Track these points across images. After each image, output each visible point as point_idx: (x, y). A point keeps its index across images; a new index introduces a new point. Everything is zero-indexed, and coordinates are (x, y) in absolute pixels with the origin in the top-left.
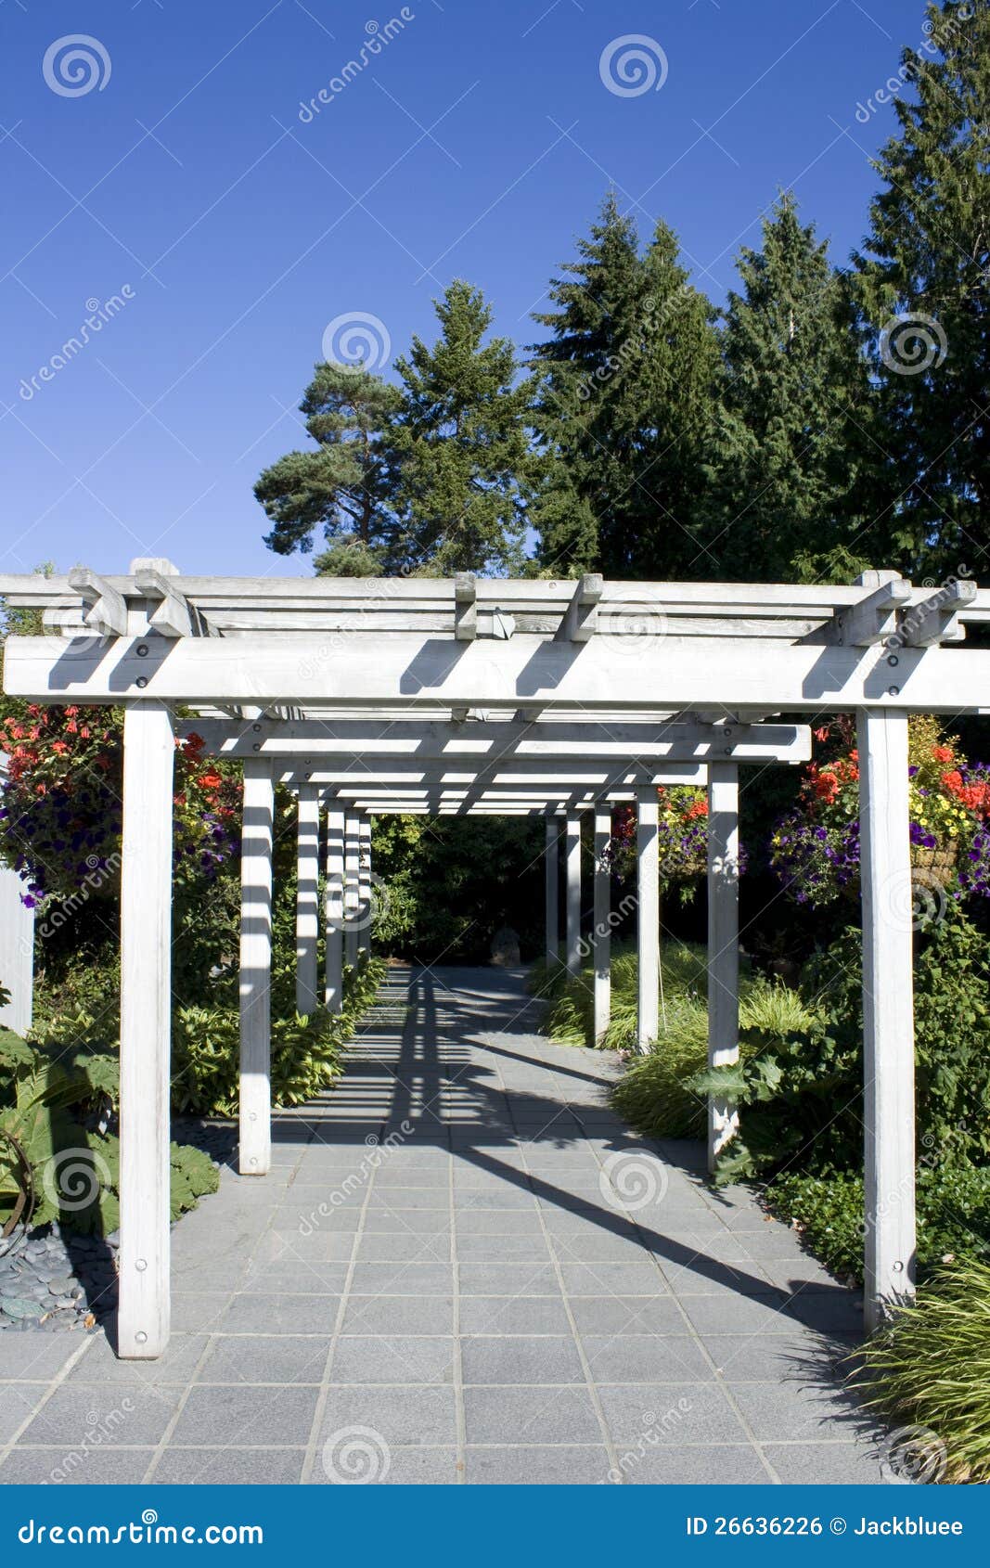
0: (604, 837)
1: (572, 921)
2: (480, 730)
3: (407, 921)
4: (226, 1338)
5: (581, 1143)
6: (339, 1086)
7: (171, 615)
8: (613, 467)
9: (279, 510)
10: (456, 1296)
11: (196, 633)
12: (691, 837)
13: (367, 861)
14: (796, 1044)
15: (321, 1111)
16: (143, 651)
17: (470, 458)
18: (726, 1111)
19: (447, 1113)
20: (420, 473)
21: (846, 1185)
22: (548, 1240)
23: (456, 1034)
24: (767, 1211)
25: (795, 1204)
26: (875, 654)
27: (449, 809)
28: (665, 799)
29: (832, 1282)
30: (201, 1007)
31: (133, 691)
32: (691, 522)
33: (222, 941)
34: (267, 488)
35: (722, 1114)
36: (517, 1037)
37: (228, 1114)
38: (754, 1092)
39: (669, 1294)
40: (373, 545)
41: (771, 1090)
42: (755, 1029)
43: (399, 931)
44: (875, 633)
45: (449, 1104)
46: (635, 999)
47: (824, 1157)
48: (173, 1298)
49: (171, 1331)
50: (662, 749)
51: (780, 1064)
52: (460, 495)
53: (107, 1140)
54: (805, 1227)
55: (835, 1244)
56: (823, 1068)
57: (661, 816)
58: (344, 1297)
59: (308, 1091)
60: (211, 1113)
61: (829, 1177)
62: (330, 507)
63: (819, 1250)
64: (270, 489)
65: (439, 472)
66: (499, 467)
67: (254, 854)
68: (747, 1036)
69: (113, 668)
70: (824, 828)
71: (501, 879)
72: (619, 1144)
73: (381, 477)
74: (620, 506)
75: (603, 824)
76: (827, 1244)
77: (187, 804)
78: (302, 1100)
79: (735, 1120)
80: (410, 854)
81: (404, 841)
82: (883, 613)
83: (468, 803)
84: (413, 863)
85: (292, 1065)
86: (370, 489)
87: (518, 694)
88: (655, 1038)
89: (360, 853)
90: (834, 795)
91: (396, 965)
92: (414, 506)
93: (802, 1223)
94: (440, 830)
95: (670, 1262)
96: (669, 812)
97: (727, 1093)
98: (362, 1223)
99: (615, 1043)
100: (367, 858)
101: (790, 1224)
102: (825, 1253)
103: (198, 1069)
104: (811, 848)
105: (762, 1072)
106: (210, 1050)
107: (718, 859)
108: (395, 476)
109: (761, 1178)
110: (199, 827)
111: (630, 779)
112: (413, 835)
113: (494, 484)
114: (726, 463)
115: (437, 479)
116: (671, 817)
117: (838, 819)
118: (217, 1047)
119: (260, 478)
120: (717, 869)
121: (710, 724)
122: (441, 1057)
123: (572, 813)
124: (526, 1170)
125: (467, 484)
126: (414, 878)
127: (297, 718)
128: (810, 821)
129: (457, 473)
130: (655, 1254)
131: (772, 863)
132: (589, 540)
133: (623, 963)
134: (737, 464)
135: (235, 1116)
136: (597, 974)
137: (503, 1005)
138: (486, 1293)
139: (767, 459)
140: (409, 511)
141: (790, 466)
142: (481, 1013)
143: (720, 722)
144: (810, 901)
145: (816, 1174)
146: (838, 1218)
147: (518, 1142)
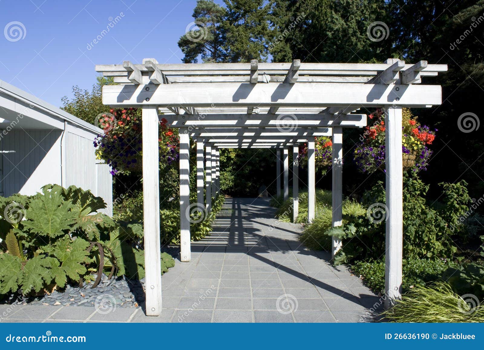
0: (296, 154)
1: (286, 182)
2: (257, 117)
3: (231, 183)
4: (180, 310)
5: (290, 252)
6: (211, 235)
7: (156, 76)
8: (297, 33)
9: (186, 50)
10: (252, 298)
11: (164, 83)
12: (325, 153)
13: (218, 164)
14: (361, 219)
15: (206, 242)
16: (147, 89)
17: (249, 31)
18: (338, 241)
19: (246, 243)
20: (233, 37)
21: (378, 264)
22: (281, 281)
23: (248, 219)
24: (351, 273)
25: (361, 270)
26: (391, 86)
27: (245, 146)
28: (316, 141)
29: (373, 294)
30: (167, 210)
31: (145, 102)
32: (323, 51)
33: (173, 188)
34: (182, 43)
35: (336, 242)
36: (268, 219)
37: (176, 243)
38: (347, 235)
39: (321, 298)
40: (217, 61)
41: (352, 234)
42: (347, 215)
43: (229, 186)
44: (392, 79)
45: (247, 240)
46: (307, 206)
47: (370, 256)
48: (163, 298)
49: (162, 308)
50: (317, 122)
51: (355, 226)
52: (246, 43)
53: (139, 251)
54: (364, 278)
55: (374, 283)
56: (370, 227)
57: (315, 147)
58: (216, 298)
59: (202, 236)
60: (171, 243)
61: (372, 262)
62: (202, 48)
63: (369, 285)
64: (184, 43)
65: (239, 36)
66: (259, 34)
67: (184, 159)
68: (344, 217)
69: (138, 95)
70: (372, 147)
71: (261, 169)
72: (302, 252)
73: (220, 38)
74: (299, 47)
75: (296, 150)
76: (371, 283)
77: (162, 141)
78: (200, 239)
79: (341, 244)
80: (232, 161)
81: (230, 157)
82: (395, 72)
83: (251, 144)
84: (233, 165)
85: (197, 228)
86: (216, 43)
87: (272, 101)
88: (314, 219)
89: (216, 161)
90: (375, 136)
91: (228, 198)
92: (230, 48)
93: (363, 276)
94: (242, 153)
95: (321, 288)
96: (318, 145)
97: (338, 235)
98: (221, 276)
99: (300, 221)
100: (218, 162)
101: (359, 277)
102: (371, 285)
103: (166, 229)
104: (367, 154)
105: (350, 228)
106: (170, 223)
107: (336, 159)
108: (224, 38)
109: (349, 263)
110: (166, 149)
111: (305, 134)
112: (233, 155)
113: (257, 40)
114: (335, 31)
115: (238, 38)
116: (319, 147)
117: (377, 144)
118: (172, 222)
119: (180, 40)
120: (335, 162)
121: (333, 114)
122: (244, 226)
123: (285, 147)
124: (273, 260)
125: (248, 40)
126: (233, 169)
127: (196, 114)
128: (367, 145)
129: (245, 36)
130: (316, 286)
131: (354, 159)
132: (289, 58)
133: (303, 195)
134: (338, 31)
135: (178, 244)
136: (294, 199)
137: (262, 210)
138: (261, 297)
139: (348, 30)
140: (229, 50)
141: (356, 32)
142: (256, 212)
143: (336, 113)
144: (367, 172)
145: (367, 261)
146: (375, 275)
147: (270, 252)
